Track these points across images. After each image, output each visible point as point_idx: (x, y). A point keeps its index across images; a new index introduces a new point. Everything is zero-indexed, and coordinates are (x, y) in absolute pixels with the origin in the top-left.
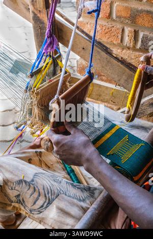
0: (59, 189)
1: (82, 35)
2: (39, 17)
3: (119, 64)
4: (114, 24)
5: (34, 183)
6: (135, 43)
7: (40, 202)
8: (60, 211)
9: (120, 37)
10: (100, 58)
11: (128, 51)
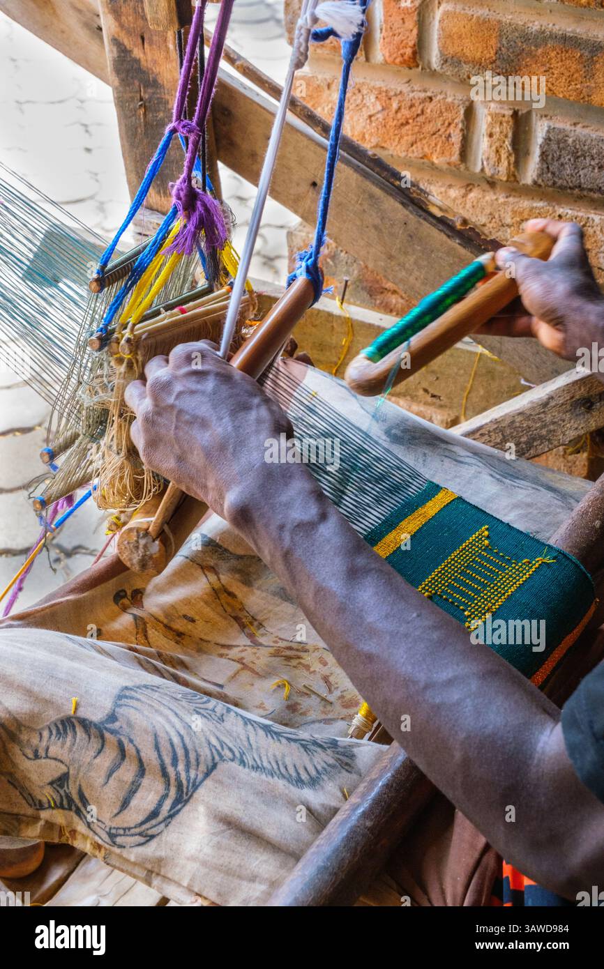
0: (214, 741)
1: (310, 131)
2: (138, 61)
3: (455, 244)
4: (433, 88)
5: (116, 725)
6: (517, 164)
7: (146, 799)
8: (222, 827)
9: (456, 138)
10: (377, 221)
11: (490, 196)
